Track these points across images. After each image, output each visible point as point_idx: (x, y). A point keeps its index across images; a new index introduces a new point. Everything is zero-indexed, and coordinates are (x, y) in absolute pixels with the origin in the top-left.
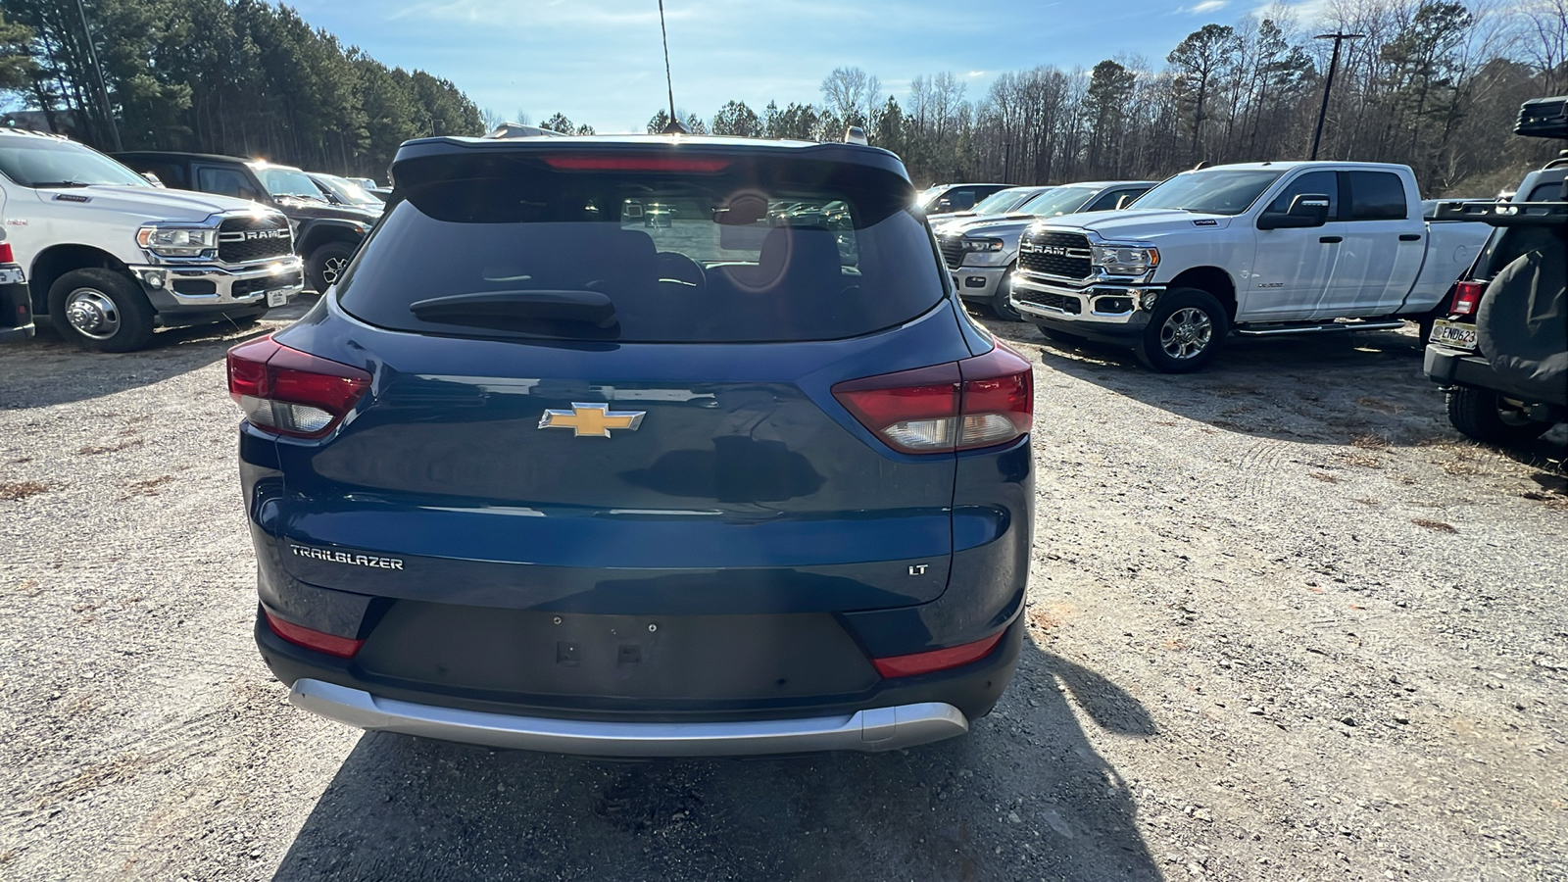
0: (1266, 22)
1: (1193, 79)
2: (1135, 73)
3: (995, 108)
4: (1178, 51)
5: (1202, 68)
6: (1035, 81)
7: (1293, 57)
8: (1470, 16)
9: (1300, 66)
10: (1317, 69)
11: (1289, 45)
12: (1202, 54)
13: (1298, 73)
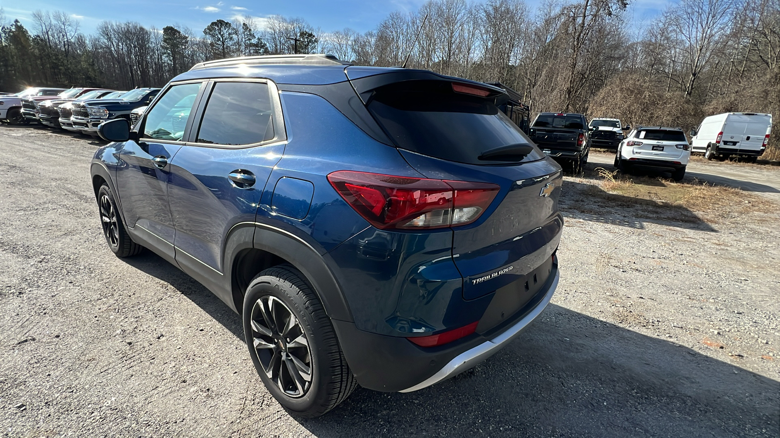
0: (244, 24)
1: (218, 44)
2: (187, 36)
3: (104, 40)
4: (208, 29)
5: (221, 39)
6: (128, 29)
7: (259, 42)
8: (316, 39)
9: (262, 47)
10: (269, 49)
11: (256, 37)
12: (220, 33)
13: (262, 50)
